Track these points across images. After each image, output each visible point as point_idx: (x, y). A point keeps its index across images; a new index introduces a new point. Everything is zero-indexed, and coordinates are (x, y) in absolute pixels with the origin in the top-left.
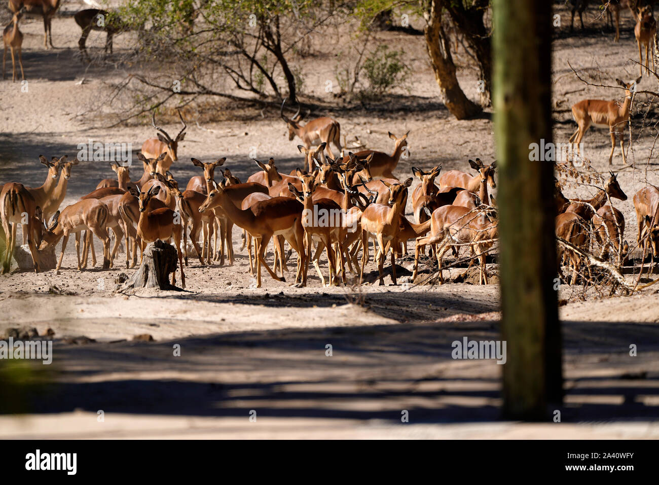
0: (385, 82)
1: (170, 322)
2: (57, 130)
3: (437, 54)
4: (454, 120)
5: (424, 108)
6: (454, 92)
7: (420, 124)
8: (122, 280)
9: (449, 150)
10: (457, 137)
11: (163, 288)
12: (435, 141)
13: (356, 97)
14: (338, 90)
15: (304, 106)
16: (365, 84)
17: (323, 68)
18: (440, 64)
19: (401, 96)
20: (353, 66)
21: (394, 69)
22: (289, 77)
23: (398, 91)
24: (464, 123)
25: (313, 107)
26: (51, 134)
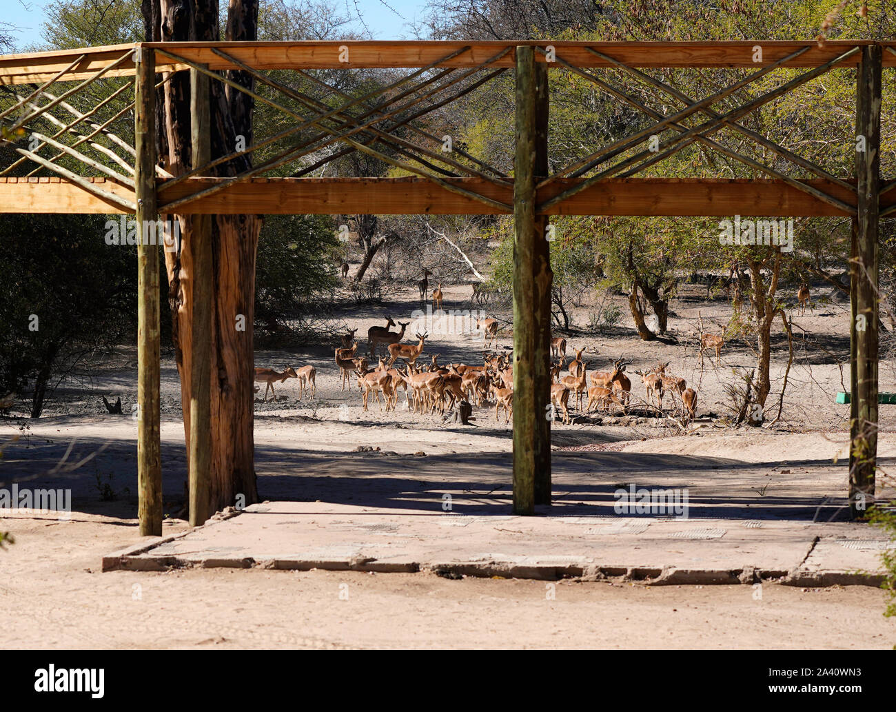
0: (612, 320)
1: (444, 445)
2: (453, 340)
3: (634, 309)
4: (642, 341)
5: (630, 334)
6: (643, 327)
7: (627, 342)
8: (445, 419)
9: (638, 355)
10: (643, 349)
11: (464, 424)
12: (632, 351)
13: (598, 327)
14: (590, 324)
15: (571, 331)
16: (603, 321)
17: (585, 312)
18: (636, 314)
19: (620, 328)
20: (597, 312)
21: (618, 314)
22: (566, 317)
23: (620, 325)
24: (647, 342)
25: (576, 332)
26: (450, 342)
